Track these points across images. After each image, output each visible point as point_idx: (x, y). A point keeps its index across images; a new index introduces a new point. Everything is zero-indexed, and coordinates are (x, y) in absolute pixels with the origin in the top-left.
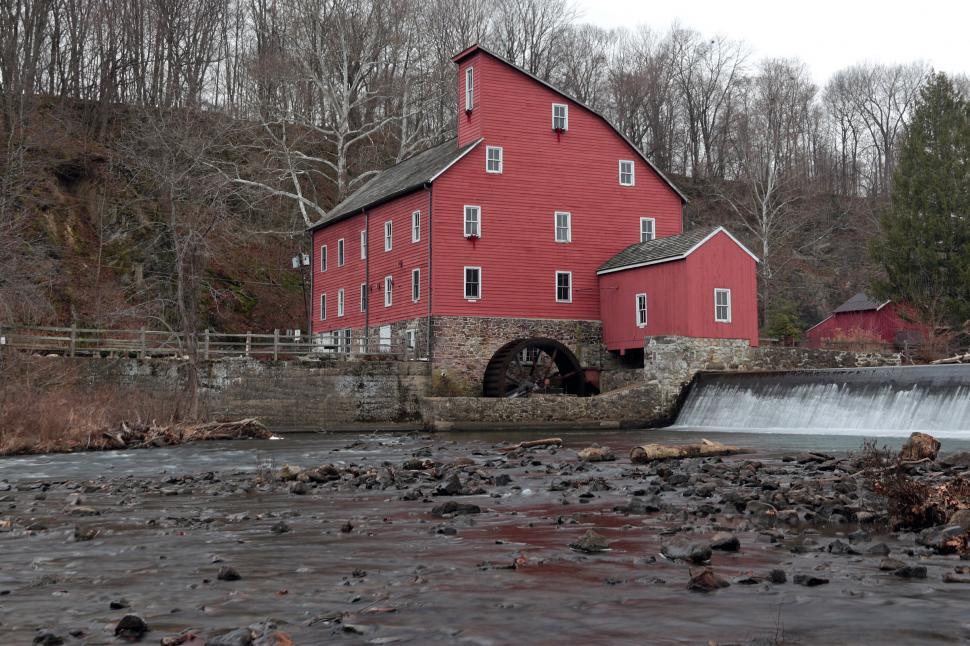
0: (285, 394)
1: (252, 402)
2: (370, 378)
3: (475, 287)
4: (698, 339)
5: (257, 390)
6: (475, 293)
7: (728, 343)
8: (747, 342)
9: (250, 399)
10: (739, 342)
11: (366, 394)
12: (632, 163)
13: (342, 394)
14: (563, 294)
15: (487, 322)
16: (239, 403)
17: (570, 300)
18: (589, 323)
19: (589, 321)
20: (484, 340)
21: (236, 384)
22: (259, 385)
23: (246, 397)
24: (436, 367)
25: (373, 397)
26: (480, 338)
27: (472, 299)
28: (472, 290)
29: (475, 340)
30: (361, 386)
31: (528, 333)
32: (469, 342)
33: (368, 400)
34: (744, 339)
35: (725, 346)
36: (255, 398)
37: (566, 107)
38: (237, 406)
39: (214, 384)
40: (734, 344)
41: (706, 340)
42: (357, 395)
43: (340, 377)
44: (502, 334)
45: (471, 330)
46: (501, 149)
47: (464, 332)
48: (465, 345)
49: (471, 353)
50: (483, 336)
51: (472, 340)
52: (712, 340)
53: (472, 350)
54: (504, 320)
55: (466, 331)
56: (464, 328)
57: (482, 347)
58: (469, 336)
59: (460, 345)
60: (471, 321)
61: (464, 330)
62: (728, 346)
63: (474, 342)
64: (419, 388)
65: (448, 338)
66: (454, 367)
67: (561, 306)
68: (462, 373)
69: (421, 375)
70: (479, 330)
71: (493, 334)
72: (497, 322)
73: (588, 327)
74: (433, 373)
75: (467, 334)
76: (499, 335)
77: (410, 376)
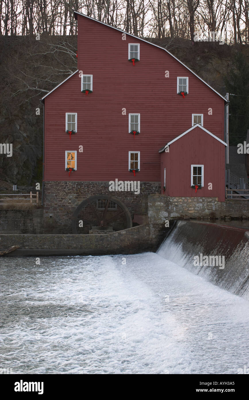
3: (73, 163)
4: (178, 198)
7: (201, 200)
8: (217, 199)
10: (210, 199)
14: (134, 165)
15: (80, 184)
17: (139, 169)
18: (151, 184)
20: (78, 196)
24: (47, 213)
26: (75, 195)
29: (72, 196)
32: (68, 196)
34: (214, 197)
35: (198, 202)
37: (139, 45)
40: (206, 201)
44: (90, 192)
45: (69, 189)
46: (92, 76)
47: (65, 191)
48: (65, 199)
49: (70, 203)
50: (76, 193)
51: (70, 196)
52: (188, 198)
53: (70, 201)
54: (92, 183)
55: (66, 190)
56: (65, 188)
57: (77, 199)
58: (69, 193)
59: (62, 199)
60: (69, 183)
61: (65, 190)
62: (201, 202)
63: (71, 197)
64: (35, 225)
65: (54, 195)
66: (58, 212)
67: (132, 173)
68: (63, 215)
69: (37, 217)
70: (75, 189)
71: (84, 192)
72: (87, 185)
73: (150, 186)
74: (44, 216)
75: (67, 192)
76: (88, 192)
77: (30, 218)
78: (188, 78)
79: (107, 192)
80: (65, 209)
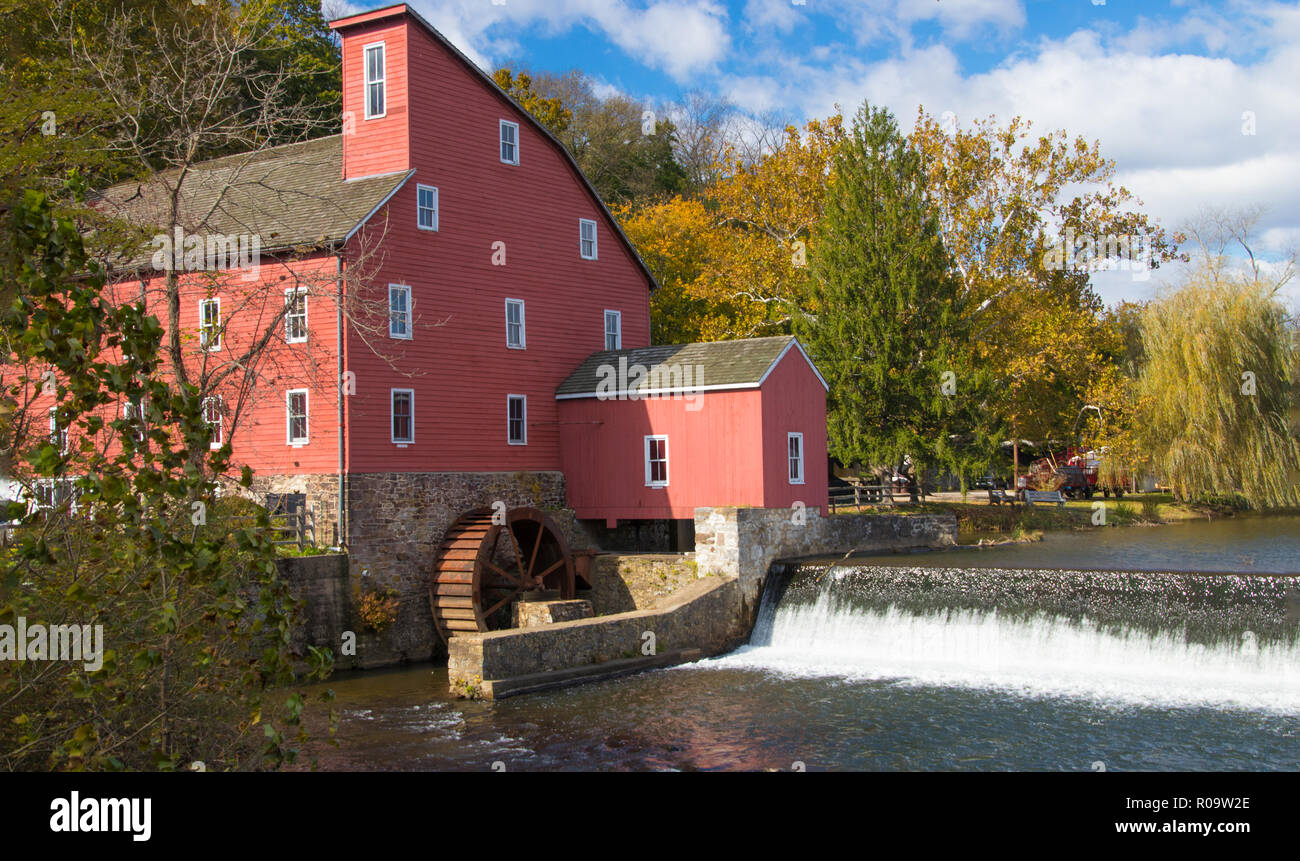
3: (407, 424)
6: (408, 434)
8: (818, 511)
12: (595, 224)
14: (517, 430)
15: (422, 480)
18: (549, 477)
19: (548, 473)
20: (419, 512)
24: (356, 562)
26: (414, 509)
27: (402, 444)
28: (402, 430)
29: (407, 512)
31: (477, 496)
32: (399, 517)
37: (516, 126)
41: (780, 511)
44: (442, 500)
45: (402, 495)
46: (435, 191)
47: (392, 500)
48: (393, 521)
49: (402, 533)
50: (417, 505)
51: (403, 513)
53: (403, 528)
54: (446, 476)
55: (395, 496)
56: (392, 492)
57: (417, 522)
58: (399, 505)
59: (387, 521)
60: (401, 480)
61: (392, 496)
63: (405, 515)
64: (332, 599)
65: (370, 511)
66: (379, 560)
67: (514, 450)
68: (390, 568)
69: (334, 577)
70: (412, 494)
71: (432, 501)
72: (435, 481)
73: (548, 482)
74: (351, 572)
75: (397, 502)
76: (439, 500)
77: (318, 581)
78: (595, 221)
79: (475, 501)
80: (394, 548)
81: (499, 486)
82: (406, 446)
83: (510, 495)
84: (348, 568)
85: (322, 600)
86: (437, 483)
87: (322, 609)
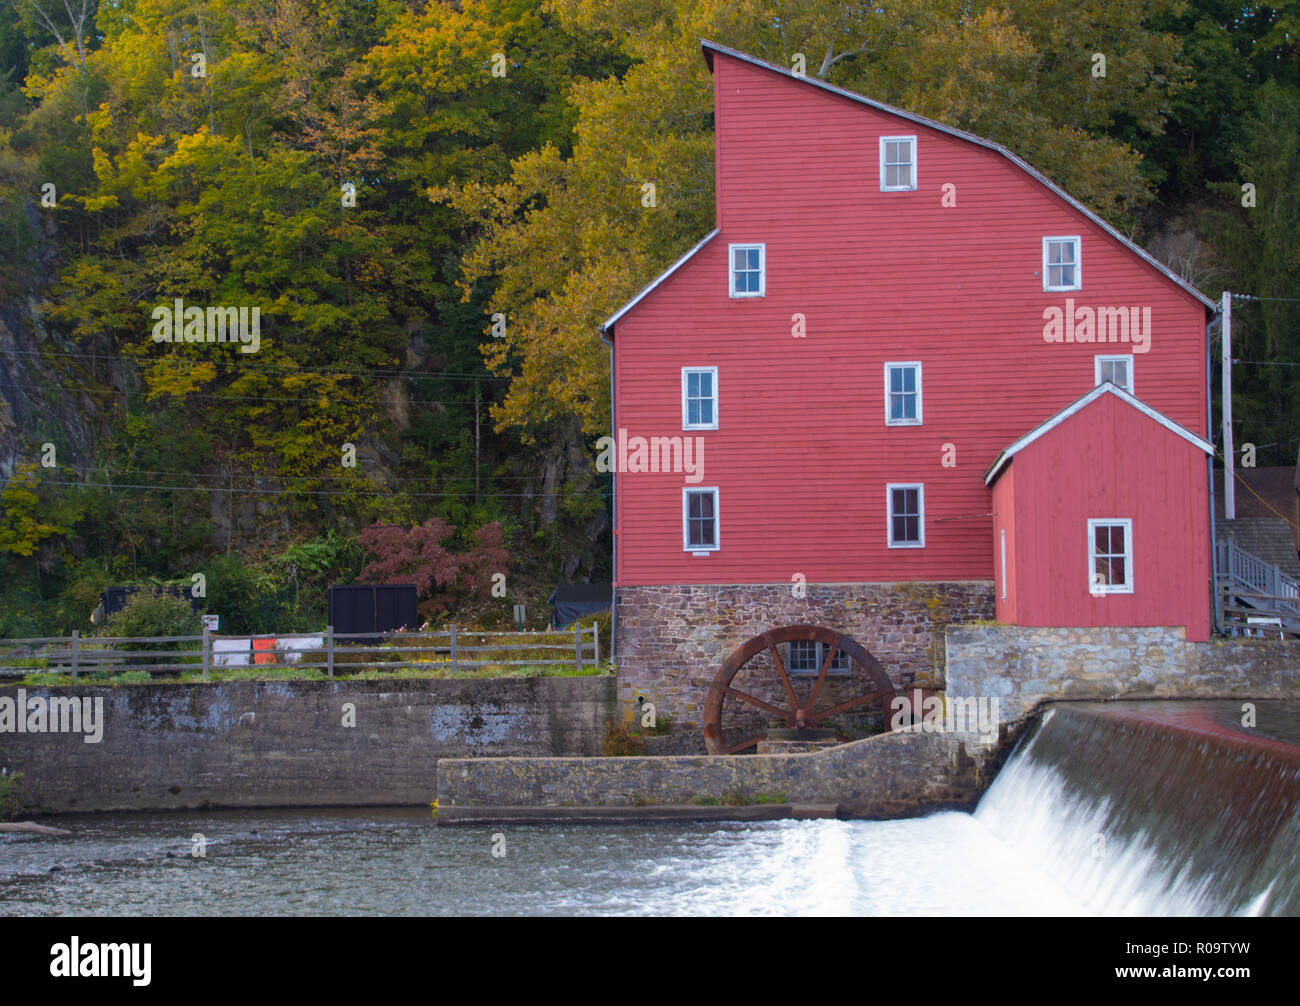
0: (334, 740)
1: (274, 755)
2: (495, 710)
3: (709, 527)
4: (1044, 631)
5: (283, 734)
6: (710, 540)
7: (1124, 637)
8: (1180, 633)
9: (270, 749)
10: (1157, 633)
11: (485, 739)
12: (1077, 241)
13: (441, 738)
14: (906, 529)
15: (731, 593)
16: (251, 757)
17: (922, 542)
18: (962, 589)
19: (964, 583)
20: (727, 630)
21: (246, 724)
22: (286, 724)
23: (261, 748)
24: (628, 685)
25: (502, 744)
26: (718, 627)
27: (701, 551)
28: (702, 532)
29: (708, 631)
30: (478, 723)
31: (821, 613)
32: (694, 636)
33: (490, 749)
34: (1169, 625)
35: (1115, 643)
36: (279, 747)
37: (913, 140)
38: (248, 764)
39: (204, 724)
40: (1141, 639)
41: (1064, 631)
42: (469, 740)
43: (439, 710)
44: (764, 616)
45: (698, 611)
46: (762, 248)
47: (683, 616)
48: (684, 641)
49: (700, 655)
50: (721, 623)
51: (700, 631)
52: (1081, 631)
53: (701, 649)
54: (770, 588)
55: (688, 612)
56: (683, 607)
57: (721, 642)
58: (697, 622)
59: (675, 641)
60: (698, 593)
61: (684, 612)
62: (1124, 644)
63: (704, 634)
64: (591, 725)
65: (650, 629)
66: (663, 684)
67: (899, 555)
68: (681, 694)
69: (596, 700)
70: (715, 610)
71: (745, 618)
72: (753, 594)
73: (960, 595)
74: (619, 696)
75: (691, 619)
76: (759, 618)
77: (574, 704)
78: (1079, 238)
79: (820, 618)
80: (686, 672)
81: (864, 600)
82: (708, 554)
83: (885, 612)
84: (615, 693)
85: (576, 725)
86: (757, 597)
87: (577, 735)
